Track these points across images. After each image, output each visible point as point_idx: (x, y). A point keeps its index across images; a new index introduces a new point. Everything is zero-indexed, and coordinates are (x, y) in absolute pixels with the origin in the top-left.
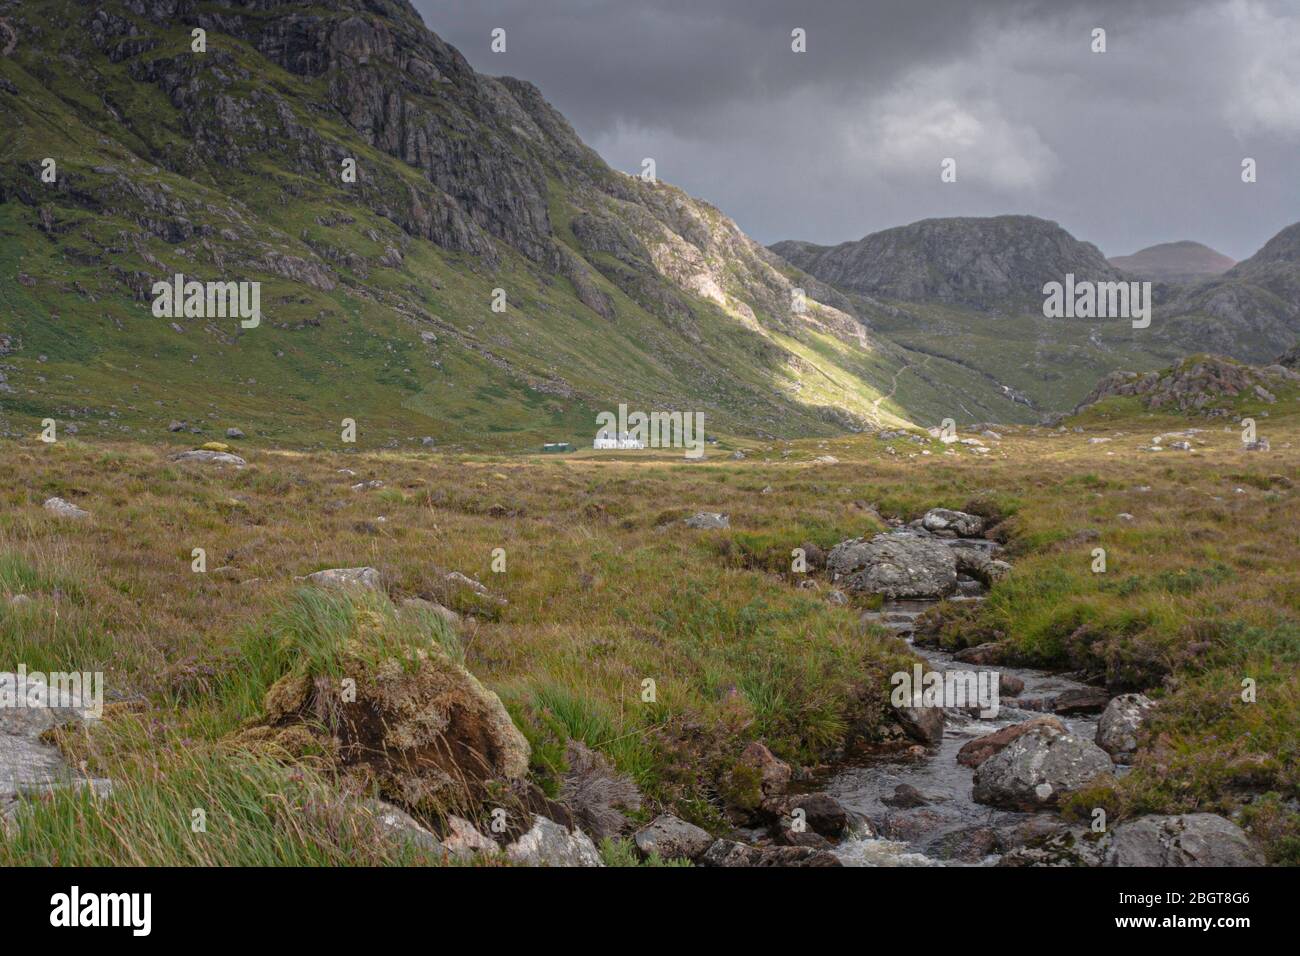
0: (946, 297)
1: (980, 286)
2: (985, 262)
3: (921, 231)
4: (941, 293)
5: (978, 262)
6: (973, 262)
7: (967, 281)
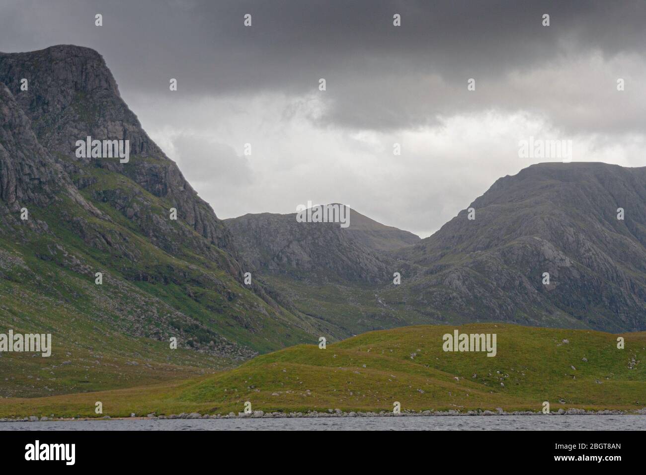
0: (274, 270)
1: (294, 263)
2: (295, 247)
3: (249, 224)
4: (270, 267)
5: (291, 246)
6: (288, 246)
7: (285, 260)
